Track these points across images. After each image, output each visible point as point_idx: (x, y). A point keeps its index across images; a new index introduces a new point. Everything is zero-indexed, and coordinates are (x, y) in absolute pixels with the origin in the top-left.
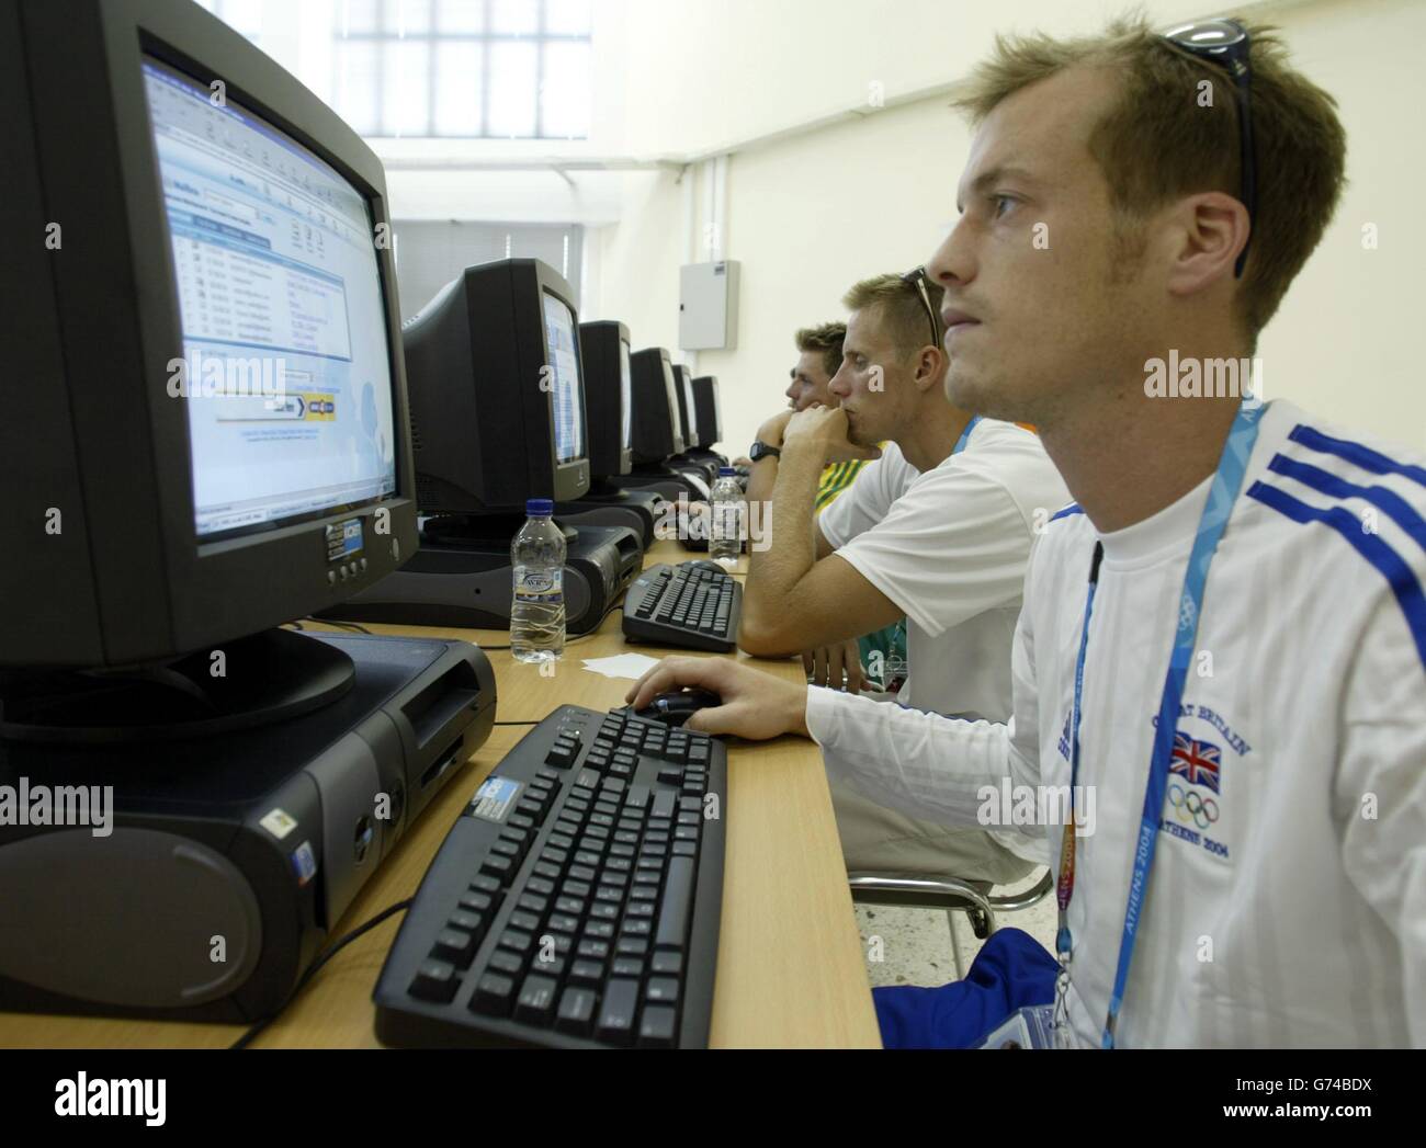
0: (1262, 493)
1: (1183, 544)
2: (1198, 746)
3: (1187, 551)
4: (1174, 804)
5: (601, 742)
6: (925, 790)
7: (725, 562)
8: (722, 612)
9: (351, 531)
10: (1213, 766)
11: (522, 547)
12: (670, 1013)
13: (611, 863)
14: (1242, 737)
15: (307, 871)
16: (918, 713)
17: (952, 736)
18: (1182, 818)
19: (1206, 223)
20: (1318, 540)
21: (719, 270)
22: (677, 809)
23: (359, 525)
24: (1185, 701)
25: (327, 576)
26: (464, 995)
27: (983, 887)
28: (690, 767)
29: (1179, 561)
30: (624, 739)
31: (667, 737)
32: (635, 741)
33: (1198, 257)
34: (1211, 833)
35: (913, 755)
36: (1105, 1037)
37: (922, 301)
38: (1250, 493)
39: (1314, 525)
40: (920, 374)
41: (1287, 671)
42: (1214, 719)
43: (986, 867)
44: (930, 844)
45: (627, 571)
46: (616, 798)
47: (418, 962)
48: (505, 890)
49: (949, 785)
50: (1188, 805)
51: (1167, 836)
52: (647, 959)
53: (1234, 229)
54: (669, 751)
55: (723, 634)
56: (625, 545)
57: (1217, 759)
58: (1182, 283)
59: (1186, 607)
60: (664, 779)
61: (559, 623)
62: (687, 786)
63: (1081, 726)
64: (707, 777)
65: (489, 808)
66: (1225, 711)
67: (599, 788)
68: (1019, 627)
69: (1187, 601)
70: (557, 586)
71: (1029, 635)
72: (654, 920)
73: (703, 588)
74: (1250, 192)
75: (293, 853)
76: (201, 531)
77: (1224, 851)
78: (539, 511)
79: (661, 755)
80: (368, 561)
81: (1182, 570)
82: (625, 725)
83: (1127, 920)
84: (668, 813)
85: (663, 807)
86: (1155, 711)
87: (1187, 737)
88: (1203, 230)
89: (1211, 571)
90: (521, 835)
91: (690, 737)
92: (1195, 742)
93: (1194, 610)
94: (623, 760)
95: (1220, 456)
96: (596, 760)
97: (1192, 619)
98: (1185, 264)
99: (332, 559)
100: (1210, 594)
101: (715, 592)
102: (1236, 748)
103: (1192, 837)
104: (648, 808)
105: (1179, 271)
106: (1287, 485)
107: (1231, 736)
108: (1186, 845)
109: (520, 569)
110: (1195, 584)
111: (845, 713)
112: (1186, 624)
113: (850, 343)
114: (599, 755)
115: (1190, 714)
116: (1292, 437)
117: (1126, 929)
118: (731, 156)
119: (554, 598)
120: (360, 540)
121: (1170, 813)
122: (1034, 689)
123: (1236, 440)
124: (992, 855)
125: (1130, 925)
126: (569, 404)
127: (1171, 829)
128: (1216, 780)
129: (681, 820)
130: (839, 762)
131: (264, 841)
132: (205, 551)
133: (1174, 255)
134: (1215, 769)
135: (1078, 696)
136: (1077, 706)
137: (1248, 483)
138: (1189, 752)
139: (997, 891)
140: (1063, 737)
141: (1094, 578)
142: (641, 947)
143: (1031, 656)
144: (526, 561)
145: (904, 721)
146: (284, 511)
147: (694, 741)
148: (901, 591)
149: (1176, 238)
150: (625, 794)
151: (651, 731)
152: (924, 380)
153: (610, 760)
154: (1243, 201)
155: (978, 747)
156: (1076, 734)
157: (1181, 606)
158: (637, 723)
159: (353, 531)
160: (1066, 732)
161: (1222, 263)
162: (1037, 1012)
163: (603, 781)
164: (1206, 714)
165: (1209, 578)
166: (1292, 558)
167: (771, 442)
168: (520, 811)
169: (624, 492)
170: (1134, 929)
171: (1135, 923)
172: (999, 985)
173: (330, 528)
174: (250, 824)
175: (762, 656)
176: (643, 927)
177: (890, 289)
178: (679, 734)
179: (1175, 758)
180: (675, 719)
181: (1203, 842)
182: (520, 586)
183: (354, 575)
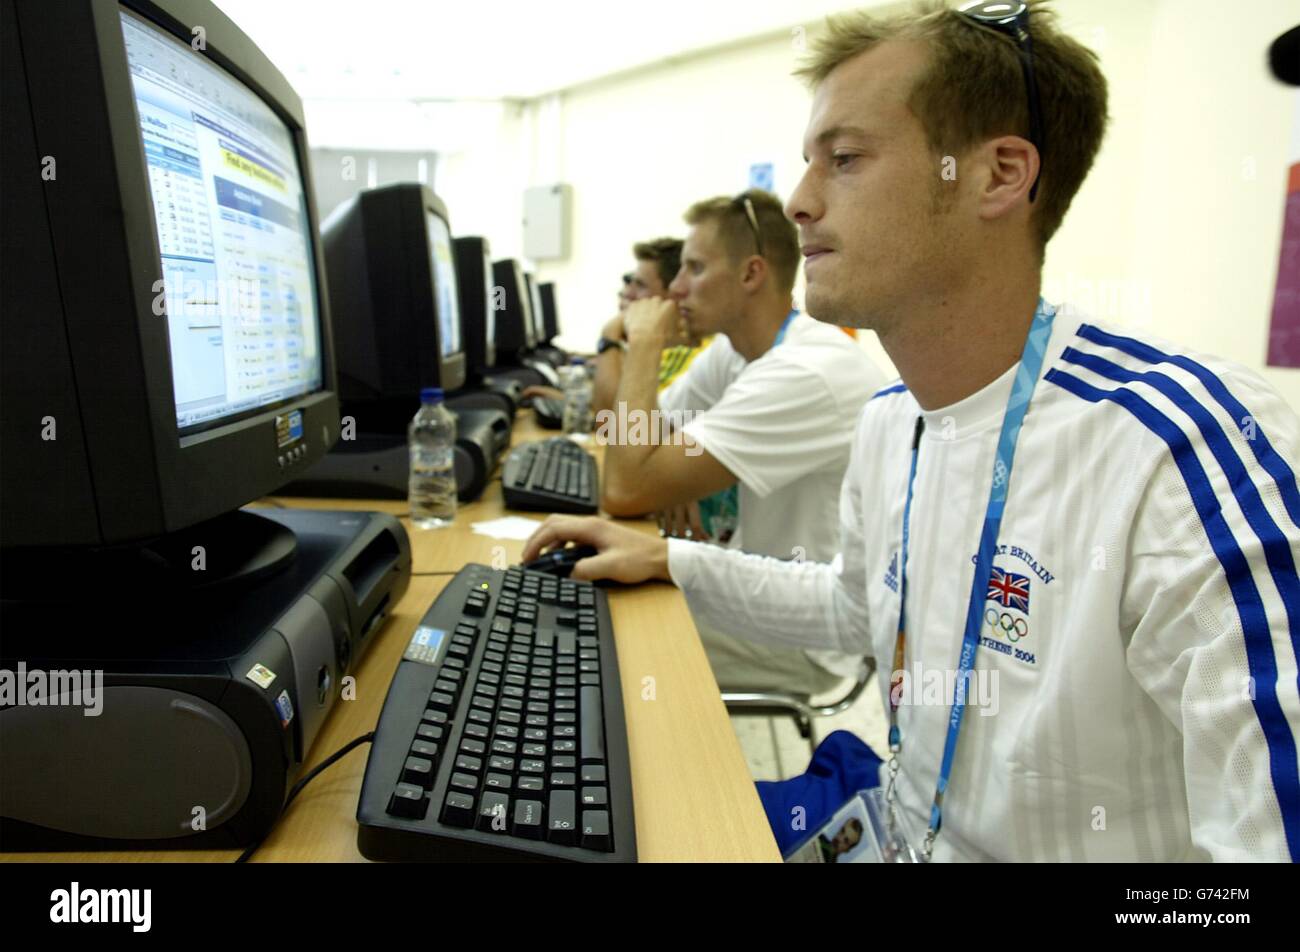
0: (1055, 377)
1: (996, 418)
2: (1011, 577)
3: (999, 424)
4: (990, 624)
5: (507, 594)
6: (768, 620)
7: (578, 438)
8: (584, 480)
9: (293, 422)
10: (1024, 593)
11: (419, 430)
12: (604, 814)
13: (533, 694)
14: (1047, 569)
15: (288, 716)
16: (758, 558)
17: (787, 576)
18: (998, 635)
19: (1005, 160)
20: (1108, 415)
21: (556, 190)
22: (578, 647)
23: (299, 416)
24: (999, 542)
25: (277, 460)
26: (434, 810)
27: (804, 698)
28: (582, 612)
29: (993, 431)
30: (525, 590)
31: (559, 587)
32: (534, 591)
33: (1001, 189)
34: (1023, 645)
35: (757, 592)
36: (933, 810)
37: (748, 218)
38: (1046, 378)
39: (1104, 402)
40: (748, 279)
41: (1084, 516)
42: (1024, 556)
43: (806, 681)
44: (760, 664)
45: (502, 447)
46: (527, 640)
47: (389, 786)
48: (451, 722)
49: (785, 616)
50: (1002, 624)
51: (984, 648)
52: (577, 770)
53: (1027, 165)
54: (563, 599)
55: (588, 499)
56: (499, 426)
57: (1027, 587)
58: (990, 210)
59: (999, 469)
60: (563, 623)
61: (451, 494)
62: (583, 627)
63: (908, 564)
64: (597, 619)
65: (424, 653)
66: (1033, 549)
67: (512, 633)
68: (846, 485)
69: (1000, 465)
70: (449, 462)
71: (856, 492)
72: (577, 738)
73: (566, 461)
74: (1036, 133)
75: (275, 700)
76: (180, 425)
77: (1032, 659)
78: (432, 399)
79: (556, 602)
80: (308, 447)
81: (995, 439)
82: (523, 578)
83: (952, 718)
84: (571, 650)
85: (567, 645)
86: (975, 551)
87: (1001, 571)
88: (1003, 166)
89: (1018, 442)
90: (456, 675)
91: (578, 587)
92: (1008, 575)
93: (1006, 470)
94: (527, 608)
95: (1023, 349)
96: (505, 609)
97: (1004, 480)
98: (990, 195)
99: (281, 445)
100: (1018, 458)
101: (575, 464)
102: (1042, 578)
103: (1006, 649)
104: (554, 647)
105: (986, 201)
106: (1077, 371)
107: (1038, 569)
108: (1000, 656)
109: (416, 449)
110: (1006, 451)
111: (700, 560)
112: (999, 483)
113: (687, 253)
114: (508, 605)
115: (1004, 553)
116: (1078, 333)
117: (950, 725)
118: (564, 95)
119: (446, 473)
120: (300, 429)
121: (987, 631)
122: (859, 536)
123: (1035, 337)
124: (811, 673)
125: (954, 721)
126: (449, 305)
127: (987, 643)
128: (1026, 603)
129: (583, 656)
130: (698, 602)
131: (251, 691)
132: (186, 443)
133: (982, 188)
134: (1026, 595)
135: (905, 541)
136: (905, 549)
137: (1045, 371)
138: (1003, 582)
139: (815, 701)
140: (889, 573)
141: (916, 446)
142: (571, 762)
143: (858, 509)
144: (420, 441)
145: (749, 565)
146: (243, 405)
147: (582, 589)
148: (738, 461)
149: (982, 174)
150: (533, 636)
151: (545, 583)
152: (751, 285)
153: (517, 608)
154: (1033, 140)
155: (808, 583)
156: (904, 571)
157: (995, 469)
158: (533, 577)
159: (295, 421)
160: (893, 569)
161: (1020, 192)
162: (871, 793)
163: (514, 626)
164: (1017, 552)
165: (1018, 446)
166: (1088, 429)
167: (614, 337)
168: (451, 654)
169: (489, 381)
170: (957, 724)
171: (959, 719)
172: (836, 775)
173: (279, 420)
174: (238, 677)
175: (623, 516)
176: (570, 745)
177: (723, 208)
178: (568, 585)
179: (991, 587)
180: (564, 570)
181: (1014, 653)
182: (417, 462)
183: (297, 459)
